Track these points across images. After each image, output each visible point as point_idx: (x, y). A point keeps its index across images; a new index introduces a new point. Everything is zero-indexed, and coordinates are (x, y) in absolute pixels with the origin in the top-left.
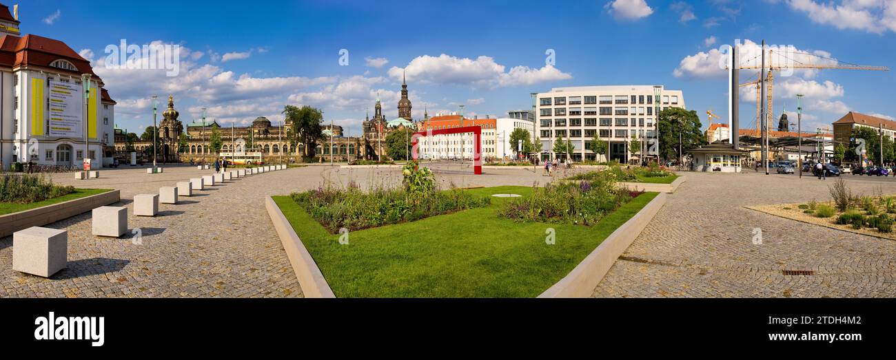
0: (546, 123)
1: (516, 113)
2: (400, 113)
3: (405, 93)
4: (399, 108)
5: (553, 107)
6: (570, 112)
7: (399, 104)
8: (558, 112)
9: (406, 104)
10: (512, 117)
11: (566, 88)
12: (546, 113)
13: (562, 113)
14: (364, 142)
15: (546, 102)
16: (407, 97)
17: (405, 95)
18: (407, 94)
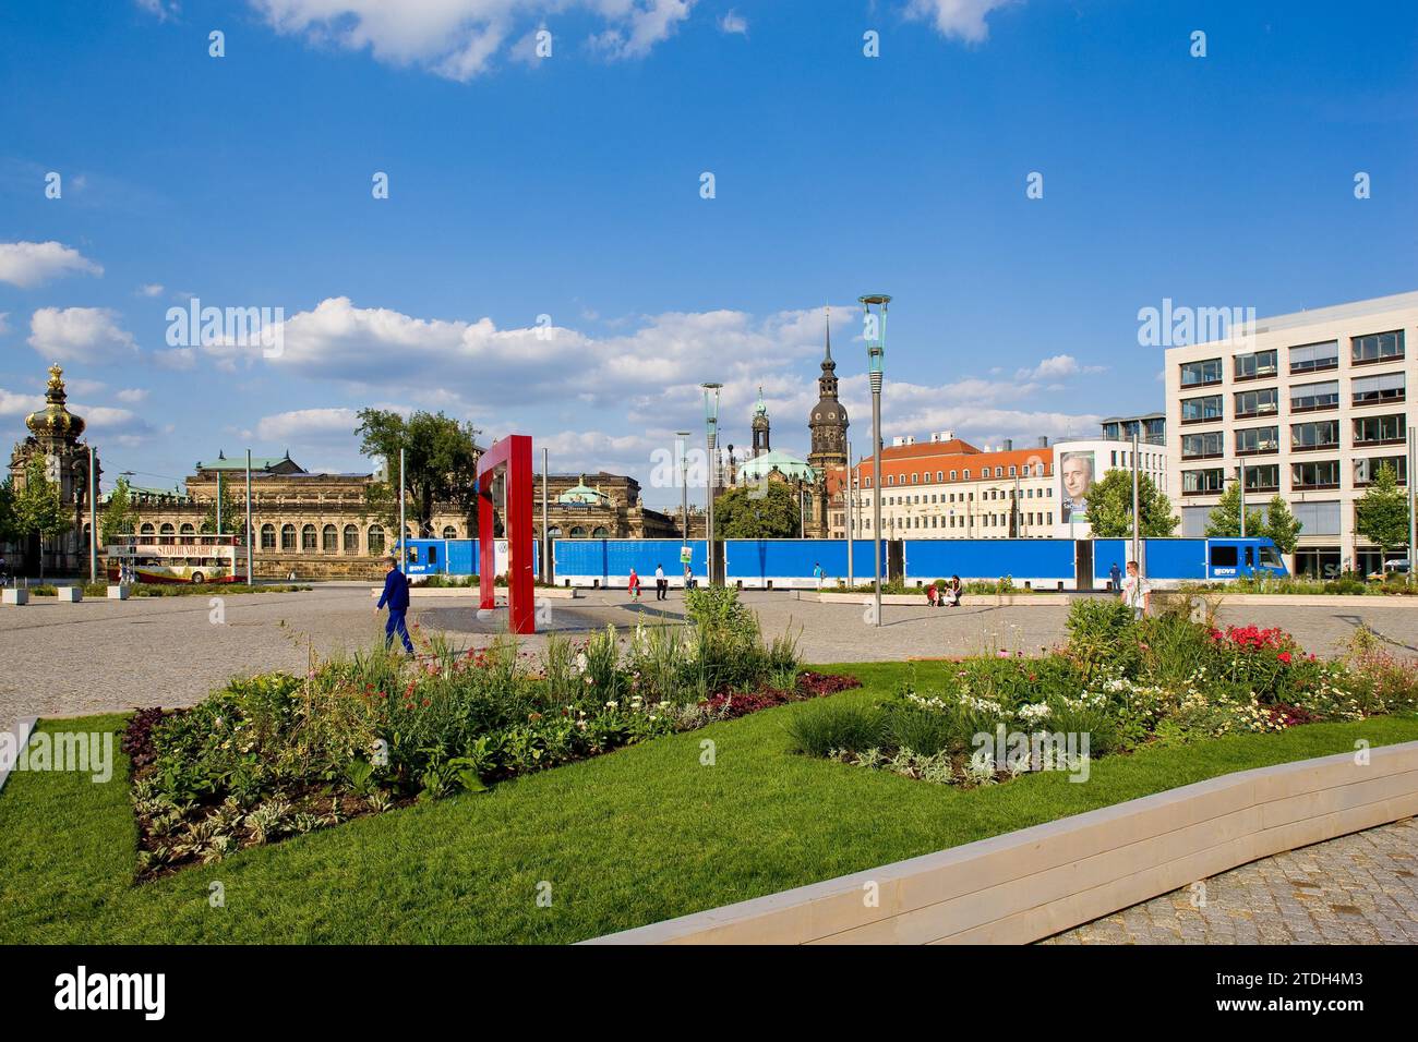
0: (1208, 446)
1: (1124, 424)
2: (814, 439)
3: (829, 384)
4: (811, 426)
5: (1228, 388)
6: (1294, 401)
7: (813, 415)
8: (1247, 406)
9: (832, 416)
10: (1113, 437)
11: (1280, 319)
12: (1207, 410)
13: (1265, 407)
14: (638, 521)
15: (1206, 372)
16: (836, 396)
17: (830, 389)
18: (835, 387)
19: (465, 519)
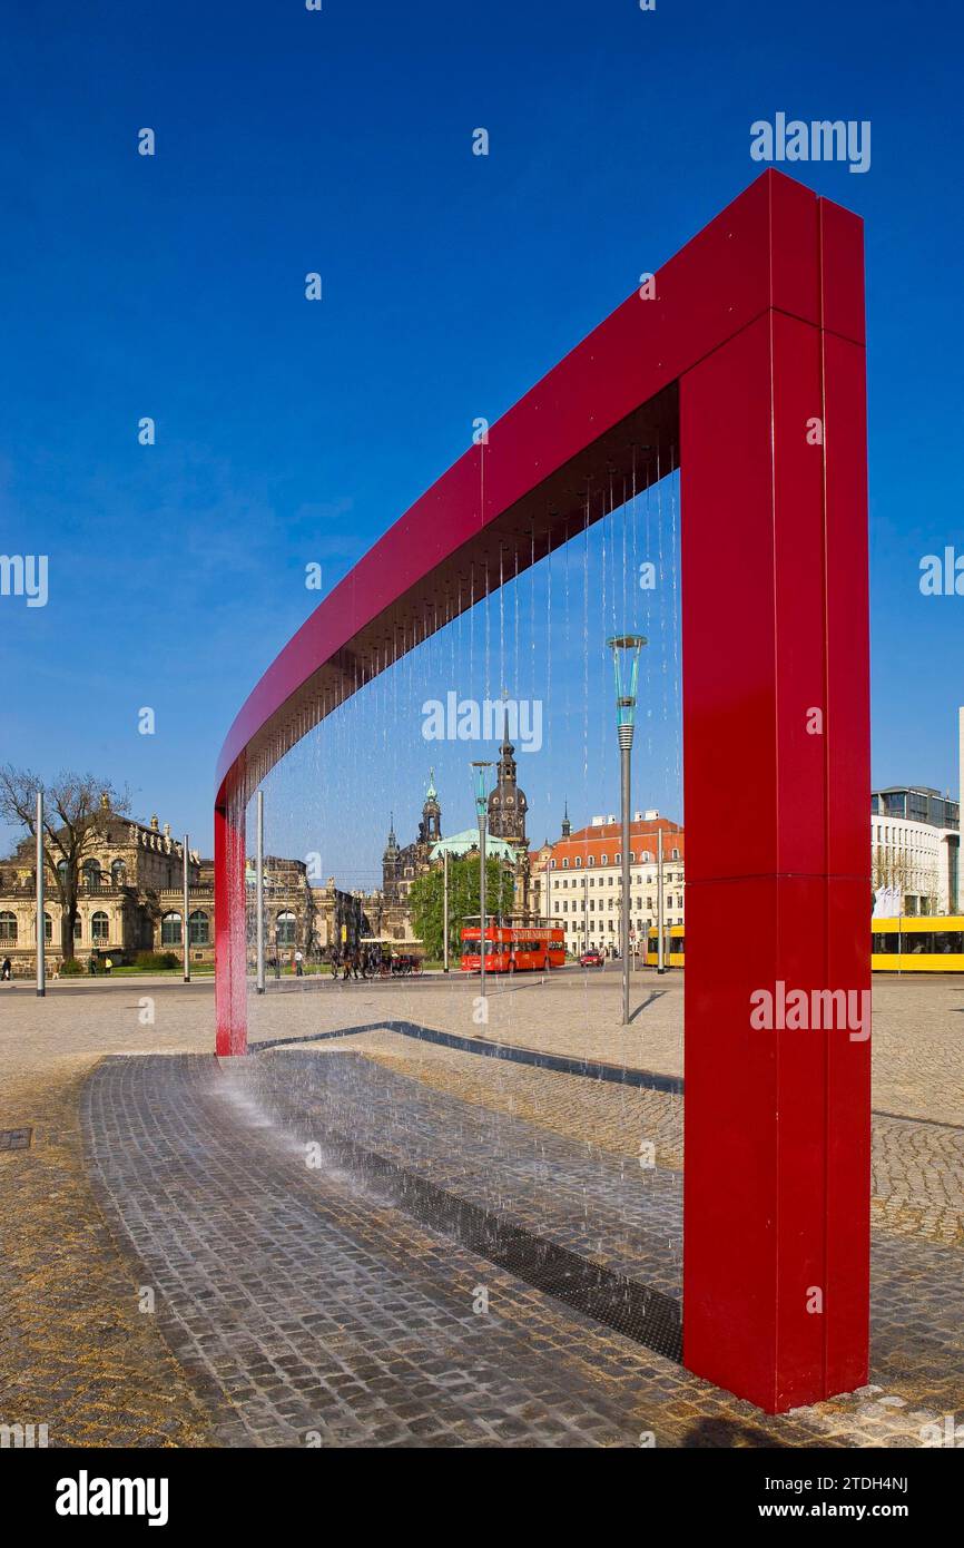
9: (511, 799)
16: (514, 781)
17: (508, 773)
18: (514, 773)
19: (119, 904)
